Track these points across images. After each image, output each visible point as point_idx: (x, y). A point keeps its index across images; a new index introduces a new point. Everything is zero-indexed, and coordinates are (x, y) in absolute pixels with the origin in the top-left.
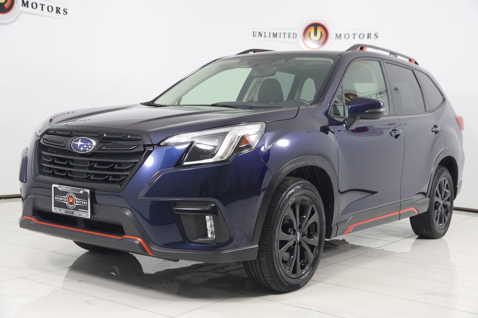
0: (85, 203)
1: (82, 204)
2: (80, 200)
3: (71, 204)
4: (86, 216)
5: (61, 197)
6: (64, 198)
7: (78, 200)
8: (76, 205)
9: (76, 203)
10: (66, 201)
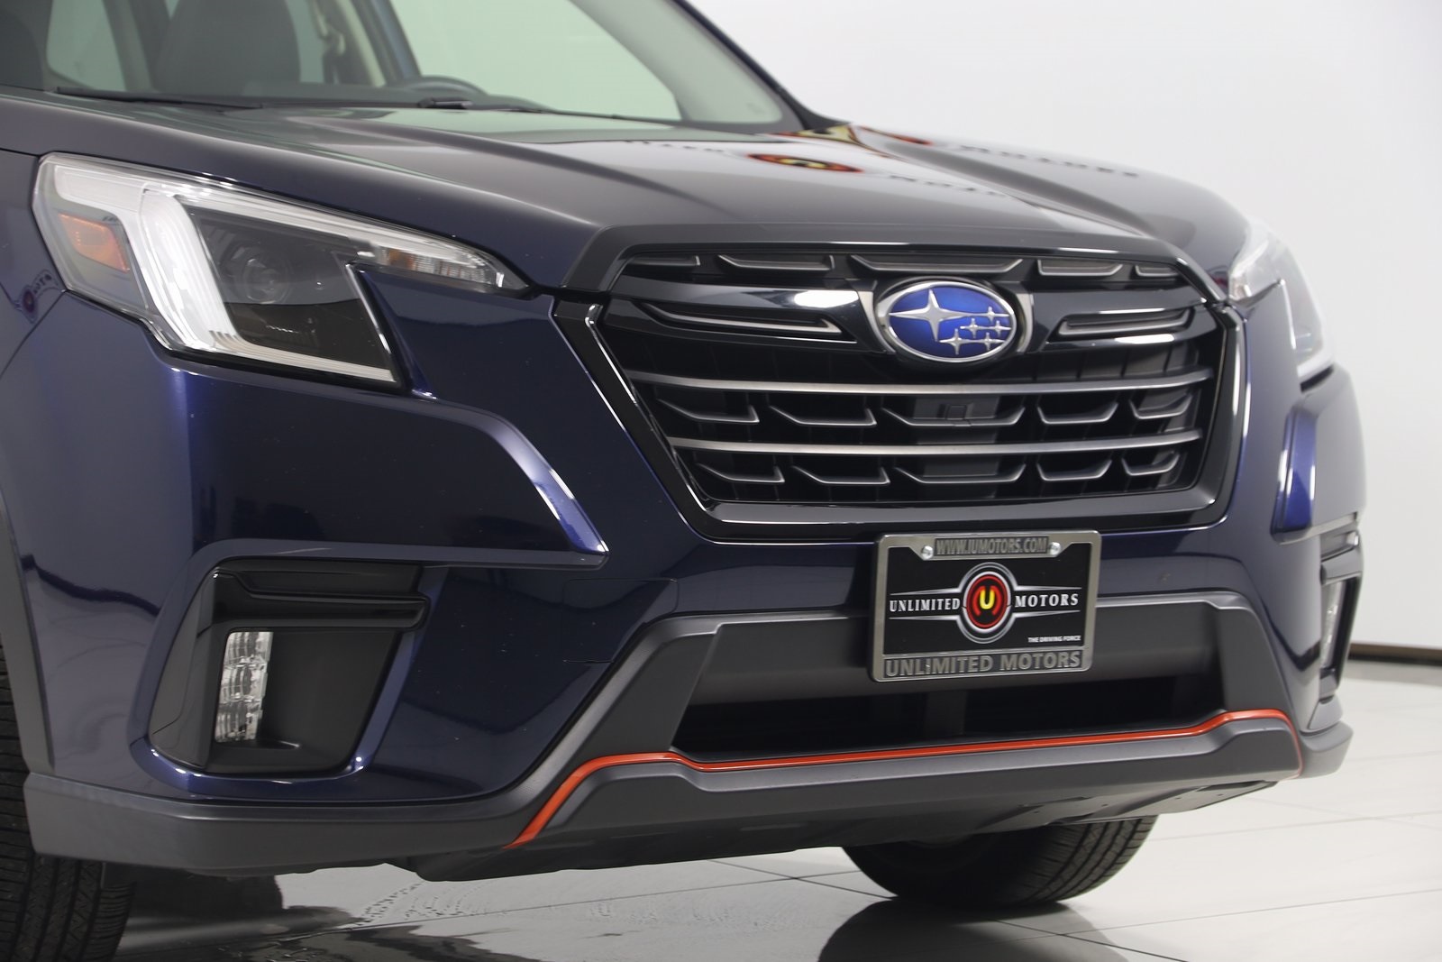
0: (1064, 602)
1: (1048, 607)
2: (1038, 593)
3: (986, 618)
4: (1070, 661)
5: (925, 597)
6: (944, 596)
7: (1028, 594)
8: (1017, 620)
9: (1014, 610)
10: (959, 612)
